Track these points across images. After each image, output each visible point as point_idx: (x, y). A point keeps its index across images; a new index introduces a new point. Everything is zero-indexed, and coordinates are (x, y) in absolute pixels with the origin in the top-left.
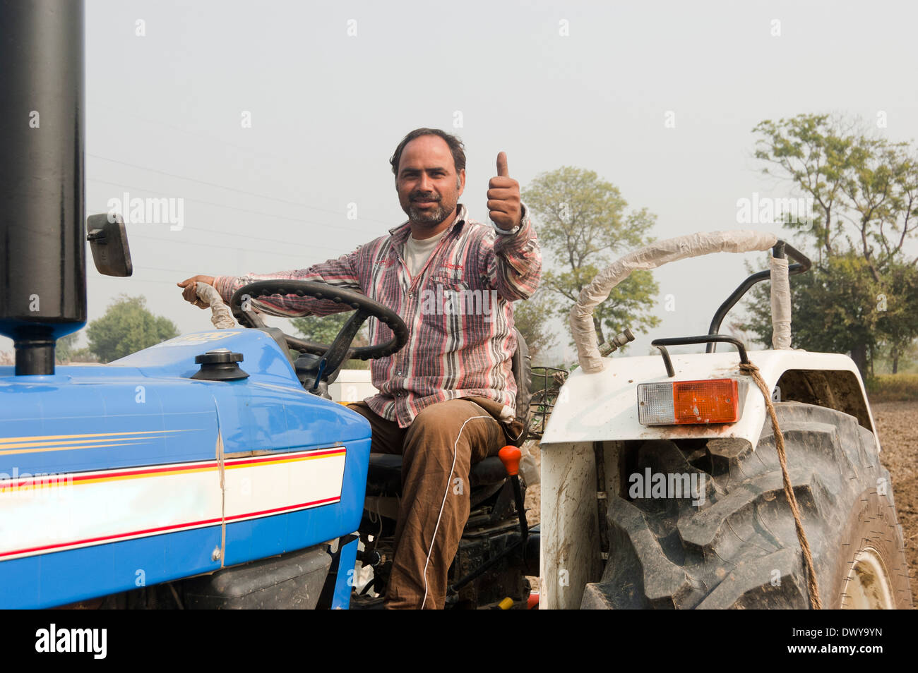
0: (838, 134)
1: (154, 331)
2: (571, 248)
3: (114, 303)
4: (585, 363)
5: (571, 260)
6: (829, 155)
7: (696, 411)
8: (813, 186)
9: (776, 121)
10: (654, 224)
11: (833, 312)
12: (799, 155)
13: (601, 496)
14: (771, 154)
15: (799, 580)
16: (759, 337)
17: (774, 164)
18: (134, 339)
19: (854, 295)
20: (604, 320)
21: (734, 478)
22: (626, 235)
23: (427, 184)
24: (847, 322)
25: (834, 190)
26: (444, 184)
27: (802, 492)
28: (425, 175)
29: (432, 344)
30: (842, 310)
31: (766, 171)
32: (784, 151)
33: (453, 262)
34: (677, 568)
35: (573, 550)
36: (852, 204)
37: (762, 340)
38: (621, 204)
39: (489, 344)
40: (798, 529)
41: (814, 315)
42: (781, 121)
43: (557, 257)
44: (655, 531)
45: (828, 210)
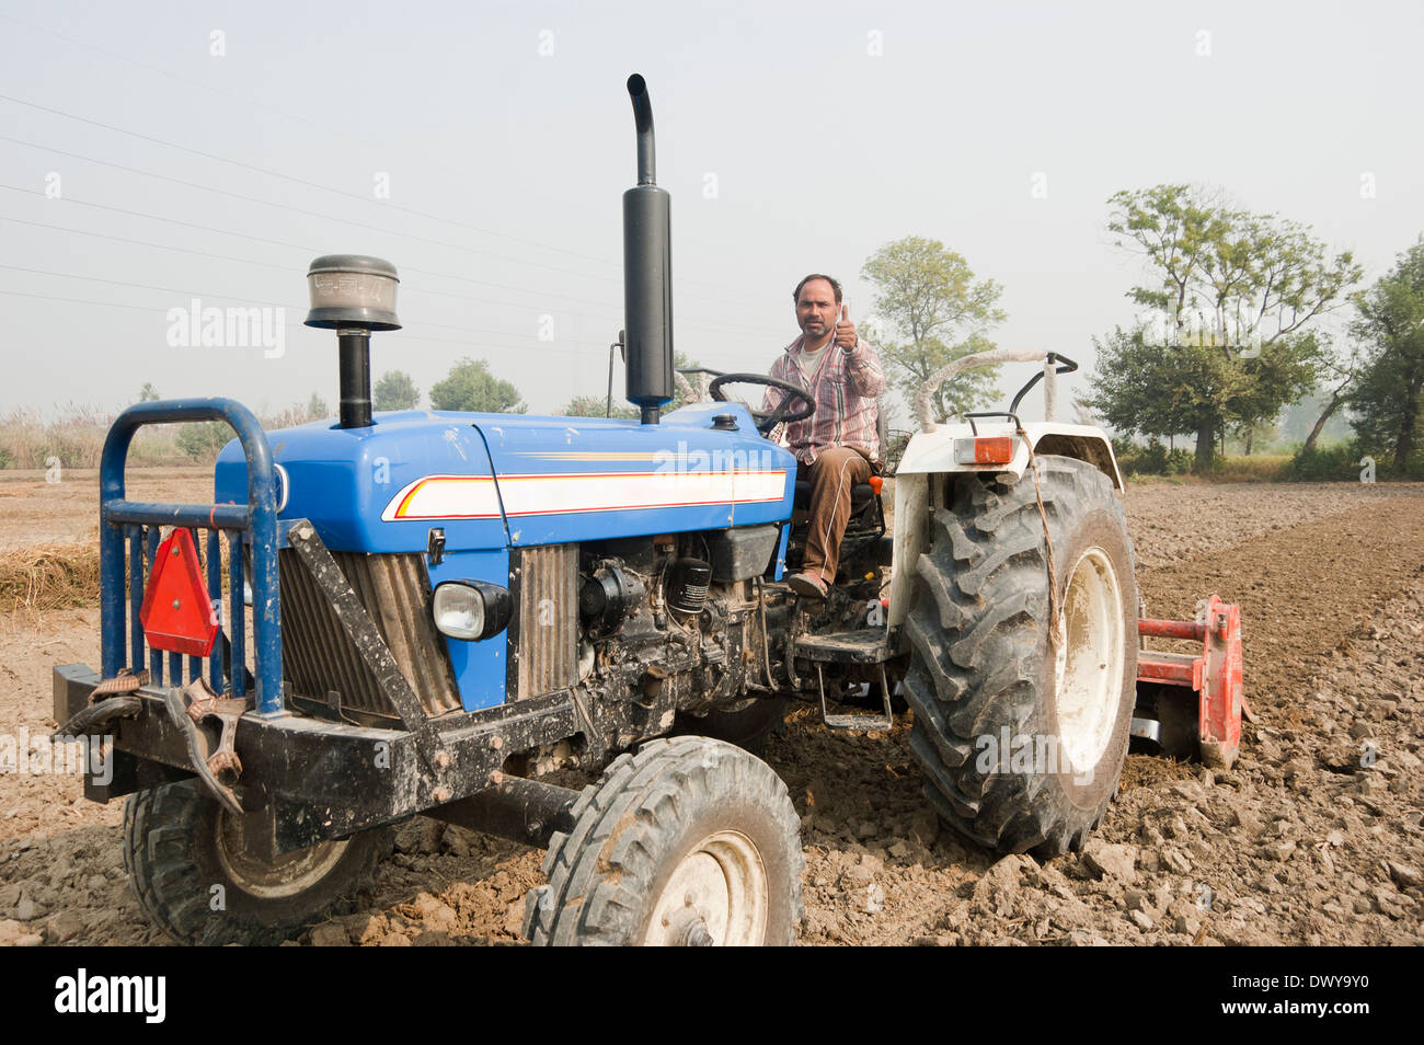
0: (1198, 207)
1: (495, 394)
2: (915, 320)
3: (456, 366)
4: (925, 428)
5: (915, 332)
6: (1187, 229)
7: (987, 455)
8: (1168, 261)
9: (1132, 192)
10: (1000, 295)
11: (1181, 390)
12: (1155, 228)
13: (931, 509)
14: (1125, 227)
15: (1042, 552)
16: (1103, 414)
17: (1128, 237)
18: (476, 402)
19: (1205, 373)
20: (945, 393)
21: (1011, 496)
22: (971, 307)
23: (817, 311)
24: (1196, 401)
25: (1190, 265)
26: (827, 311)
27: (1048, 505)
28: (815, 306)
29: (827, 418)
30: (1190, 389)
31: (1119, 244)
32: (1139, 224)
33: (836, 363)
34: (973, 544)
35: (913, 539)
36: (1208, 279)
37: (1106, 417)
38: (967, 275)
39: (861, 414)
40: (1044, 524)
41: (1162, 393)
42: (1138, 193)
43: (900, 328)
44: (962, 525)
45: (1182, 285)
